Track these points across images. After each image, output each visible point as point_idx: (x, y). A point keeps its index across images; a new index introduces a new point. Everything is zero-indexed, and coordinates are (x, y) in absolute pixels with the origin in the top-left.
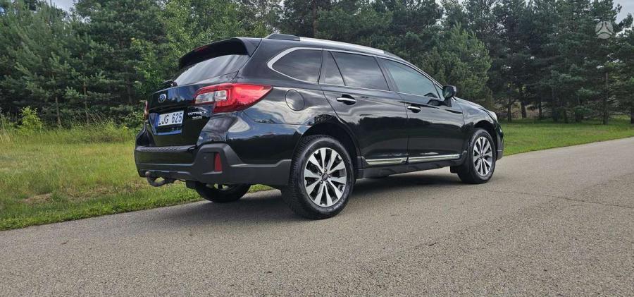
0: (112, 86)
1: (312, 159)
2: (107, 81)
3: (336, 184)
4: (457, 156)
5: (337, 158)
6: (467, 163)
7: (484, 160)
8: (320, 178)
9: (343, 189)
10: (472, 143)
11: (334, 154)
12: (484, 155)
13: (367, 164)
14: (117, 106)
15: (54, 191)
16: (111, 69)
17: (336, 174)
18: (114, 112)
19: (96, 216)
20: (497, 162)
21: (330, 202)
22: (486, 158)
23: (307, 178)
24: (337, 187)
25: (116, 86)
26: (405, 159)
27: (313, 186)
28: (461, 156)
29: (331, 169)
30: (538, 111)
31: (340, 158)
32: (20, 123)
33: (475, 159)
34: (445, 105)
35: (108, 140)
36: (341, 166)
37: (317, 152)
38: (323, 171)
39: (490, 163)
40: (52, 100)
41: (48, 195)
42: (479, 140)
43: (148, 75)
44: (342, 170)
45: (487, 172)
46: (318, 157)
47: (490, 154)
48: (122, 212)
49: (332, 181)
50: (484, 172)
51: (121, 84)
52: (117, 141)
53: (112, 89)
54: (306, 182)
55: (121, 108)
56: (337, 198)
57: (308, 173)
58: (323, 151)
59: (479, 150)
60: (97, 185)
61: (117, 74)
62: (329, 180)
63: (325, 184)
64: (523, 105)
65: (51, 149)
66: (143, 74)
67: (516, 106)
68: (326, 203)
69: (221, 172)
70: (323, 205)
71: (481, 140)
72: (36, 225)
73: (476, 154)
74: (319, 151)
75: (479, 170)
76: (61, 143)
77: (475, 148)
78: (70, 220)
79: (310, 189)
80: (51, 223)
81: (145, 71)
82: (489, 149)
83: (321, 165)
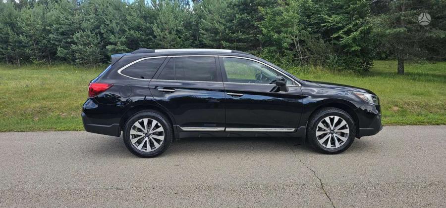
1: (137, 124)
3: (157, 140)
4: (293, 130)
5: (157, 124)
6: (305, 137)
8: (144, 135)
11: (155, 122)
12: (336, 131)
13: (182, 130)
21: (150, 149)
27: (137, 139)
28: (296, 131)
29: (153, 130)
31: (160, 125)
36: (161, 130)
37: (140, 121)
39: (344, 138)
43: (265, 31)
46: (142, 123)
49: (153, 138)
54: (131, 136)
56: (155, 147)
57: (133, 132)
63: (146, 139)
73: (321, 129)
79: (134, 141)
82: (344, 126)
83: (144, 128)
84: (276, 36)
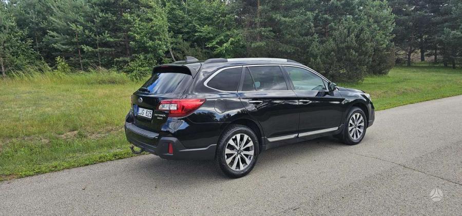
0: (116, 43)
1: (231, 142)
2: (112, 40)
3: (247, 156)
4: (336, 128)
5: (248, 139)
6: (343, 133)
7: (357, 128)
8: (236, 153)
9: (252, 158)
10: (348, 119)
11: (246, 137)
12: (358, 125)
13: (268, 141)
14: (119, 57)
15: (79, 129)
16: (115, 30)
17: (248, 149)
18: (117, 61)
19: (102, 162)
20: (368, 129)
21: (242, 167)
22: (359, 127)
23: (227, 154)
24: (247, 157)
25: (118, 43)
26: (296, 135)
27: (231, 158)
28: (339, 129)
29: (244, 146)
30: (433, 57)
31: (250, 139)
32: (56, 68)
33: (350, 129)
34: (329, 94)
35: (113, 82)
36: (251, 144)
37: (234, 137)
38: (238, 148)
39: (362, 131)
40: (77, 52)
41: (76, 132)
42: (354, 116)
43: (138, 37)
44: (252, 146)
45: (359, 136)
46: (235, 140)
47: (363, 124)
48: (118, 159)
49: (244, 155)
50: (357, 136)
51: (121, 41)
52: (119, 83)
53: (116, 45)
54: (226, 157)
55: (121, 59)
56: (247, 164)
57: (228, 151)
58: (238, 136)
59: (353, 122)
60: (105, 124)
61: (119, 35)
62: (242, 154)
63: (239, 156)
64: (422, 52)
65: (77, 89)
66: (135, 37)
67: (416, 53)
68: (239, 168)
69: (172, 154)
70: (238, 170)
71: (356, 116)
72: (68, 168)
73: (351, 125)
74: (236, 137)
75: (353, 136)
76: (83, 84)
77: (351, 122)
78: (87, 165)
79: (228, 161)
80: (78, 166)
81: (135, 35)
82: (362, 121)
83: (237, 145)
84: (150, 43)
